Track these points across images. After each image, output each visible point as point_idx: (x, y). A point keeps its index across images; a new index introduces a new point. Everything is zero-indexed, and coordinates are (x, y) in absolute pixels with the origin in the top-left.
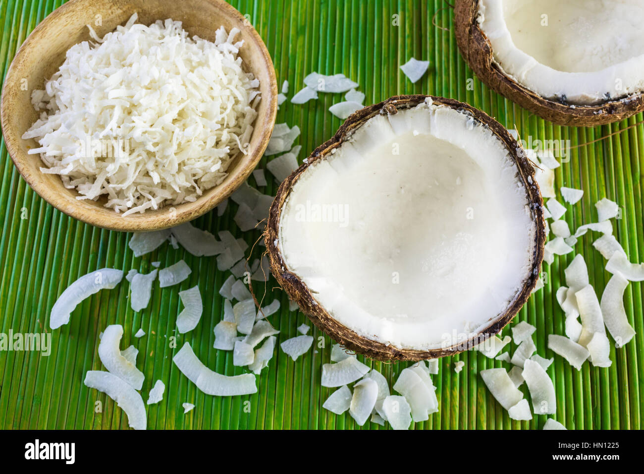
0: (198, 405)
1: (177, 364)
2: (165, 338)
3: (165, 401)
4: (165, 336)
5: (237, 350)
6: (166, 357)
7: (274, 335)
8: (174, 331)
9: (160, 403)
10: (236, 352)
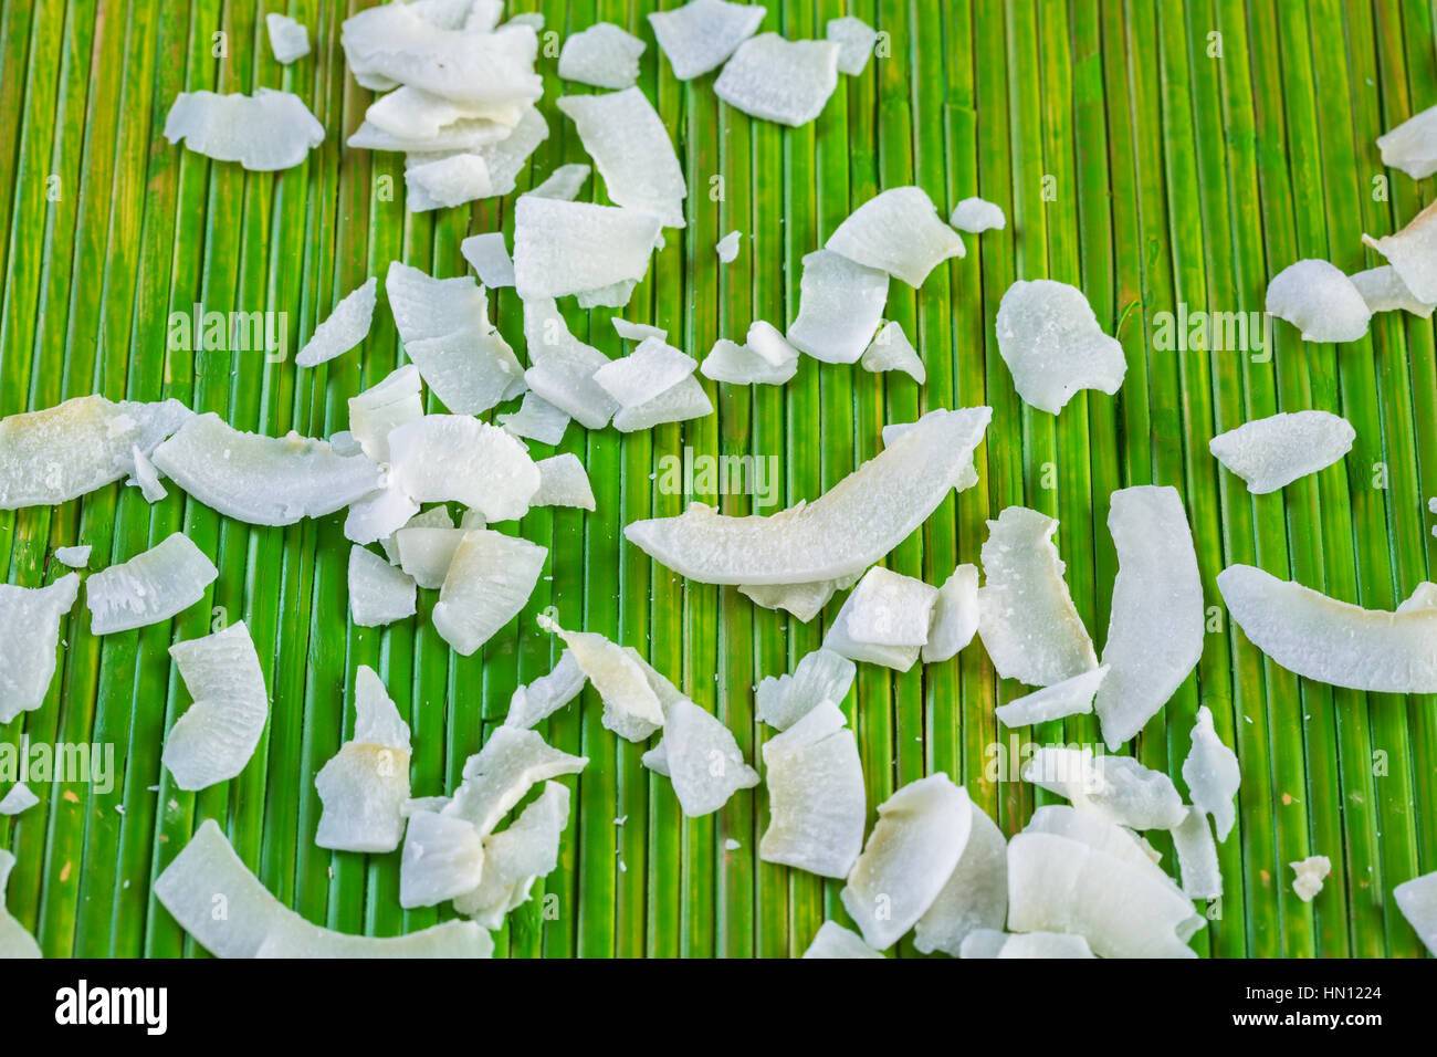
1: (169, 904)
2: (120, 815)
4: (119, 808)
5: (414, 845)
6: (127, 884)
7: (561, 779)
8: (154, 788)
10: (412, 853)
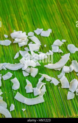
0: (27, 109)
1: (16, 99)
3: (16, 110)
6: (12, 98)
7: (44, 85)
9: (14, 110)
